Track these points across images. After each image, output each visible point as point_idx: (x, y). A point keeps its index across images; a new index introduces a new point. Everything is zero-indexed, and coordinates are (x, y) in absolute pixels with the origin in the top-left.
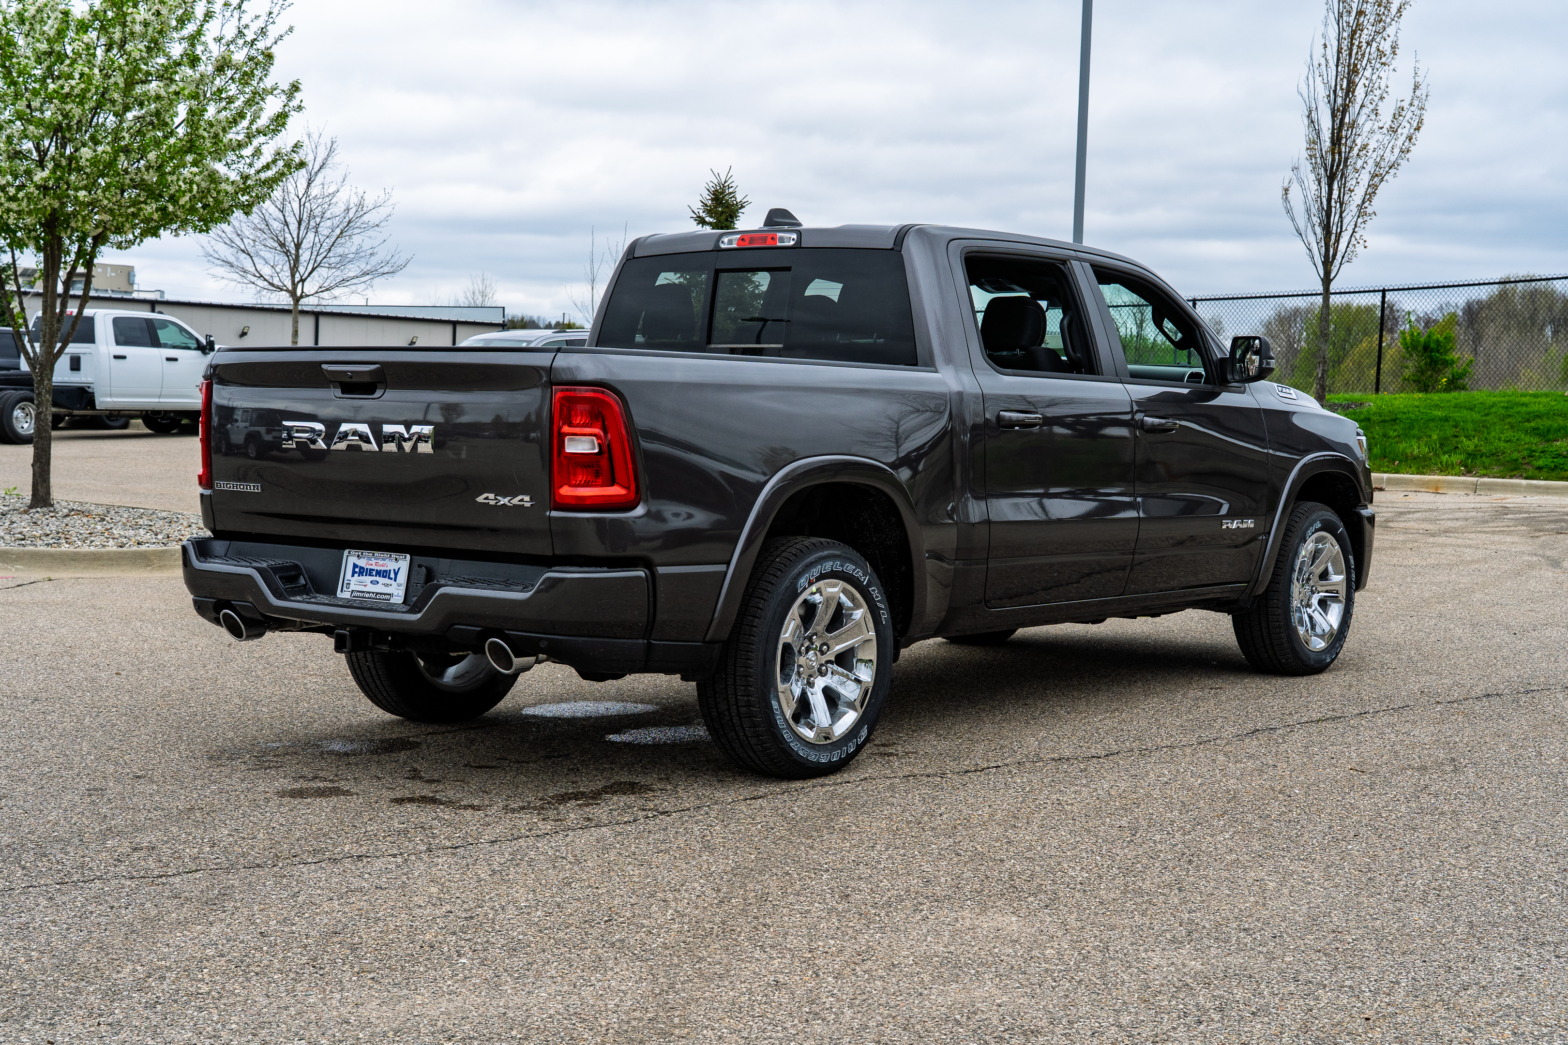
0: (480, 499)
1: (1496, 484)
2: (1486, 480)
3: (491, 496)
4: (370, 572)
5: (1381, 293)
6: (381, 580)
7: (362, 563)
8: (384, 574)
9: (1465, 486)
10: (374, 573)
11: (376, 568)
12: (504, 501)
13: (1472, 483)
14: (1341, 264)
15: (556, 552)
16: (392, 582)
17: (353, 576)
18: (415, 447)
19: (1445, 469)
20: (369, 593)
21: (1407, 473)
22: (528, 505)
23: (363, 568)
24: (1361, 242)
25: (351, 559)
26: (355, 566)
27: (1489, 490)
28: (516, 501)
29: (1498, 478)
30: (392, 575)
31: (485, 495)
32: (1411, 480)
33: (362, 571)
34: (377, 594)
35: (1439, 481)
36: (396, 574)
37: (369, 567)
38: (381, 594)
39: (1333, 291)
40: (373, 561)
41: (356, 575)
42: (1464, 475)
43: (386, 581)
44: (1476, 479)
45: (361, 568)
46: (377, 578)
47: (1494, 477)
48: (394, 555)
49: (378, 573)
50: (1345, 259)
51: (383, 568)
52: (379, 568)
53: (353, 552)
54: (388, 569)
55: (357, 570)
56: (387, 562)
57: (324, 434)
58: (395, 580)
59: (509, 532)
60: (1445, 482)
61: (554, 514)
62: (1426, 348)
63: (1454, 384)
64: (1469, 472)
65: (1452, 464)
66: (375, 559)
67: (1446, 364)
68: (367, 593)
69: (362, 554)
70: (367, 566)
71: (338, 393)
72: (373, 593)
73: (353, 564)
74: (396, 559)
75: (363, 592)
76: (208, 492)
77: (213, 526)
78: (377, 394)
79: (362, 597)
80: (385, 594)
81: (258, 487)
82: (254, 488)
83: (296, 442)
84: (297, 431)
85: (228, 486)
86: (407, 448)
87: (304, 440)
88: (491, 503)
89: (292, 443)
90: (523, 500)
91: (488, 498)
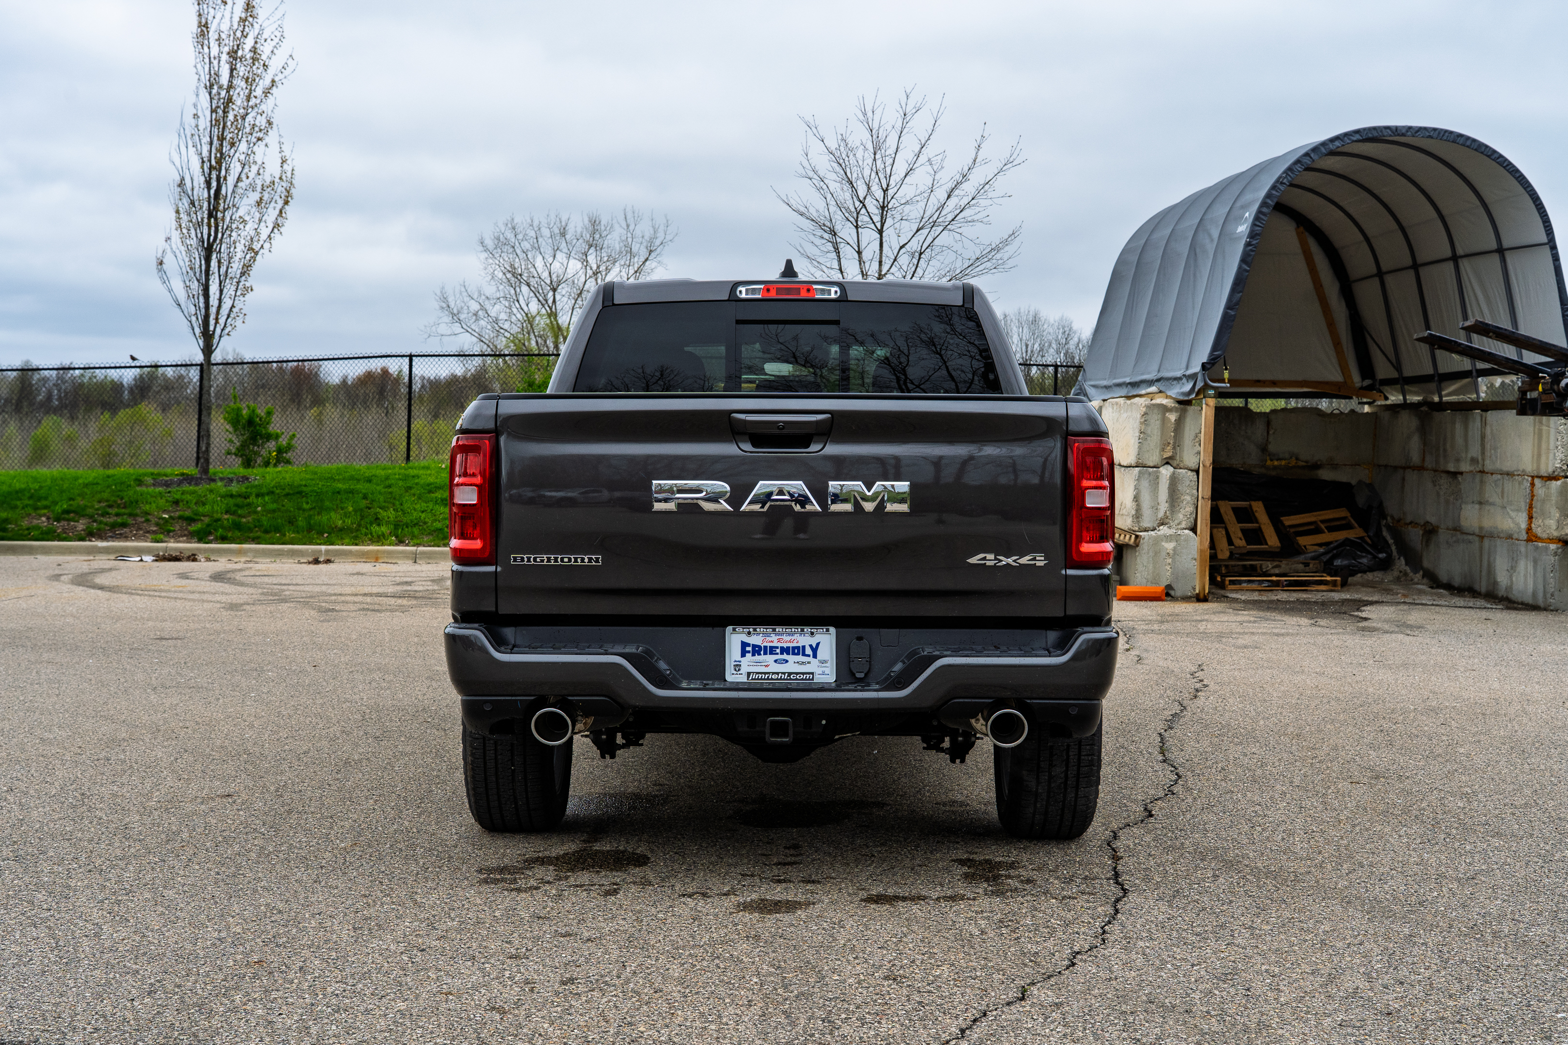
0: (973, 560)
1: (435, 553)
2: (421, 549)
3: (991, 556)
4: (772, 650)
5: (199, 367)
6: (791, 658)
7: (756, 640)
8: (797, 651)
9: (405, 556)
10: (778, 651)
11: (779, 645)
12: (1005, 561)
13: (412, 553)
14: (220, 336)
15: (1068, 613)
16: (811, 659)
17: (743, 655)
18: (881, 506)
19: (379, 539)
20: (778, 673)
21: (343, 544)
22: (1042, 564)
23: (760, 647)
24: (241, 316)
25: (735, 639)
26: (744, 645)
27: (429, 558)
28: (1024, 560)
29: (433, 546)
30: (808, 651)
31: (982, 556)
32: (350, 552)
33: (757, 650)
34: (790, 674)
35: (378, 551)
36: (815, 650)
37: (769, 645)
38: (797, 674)
39: (213, 362)
40: (774, 638)
41: (749, 655)
42: (397, 545)
43: (800, 658)
44: (415, 548)
45: (754, 646)
46: (785, 656)
47: (430, 546)
48: (807, 629)
49: (785, 650)
50: (226, 331)
51: (791, 645)
52: (785, 645)
53: (739, 629)
54: (800, 645)
55: (748, 649)
56: (796, 637)
57: (728, 494)
58: (815, 656)
59: (1009, 594)
60: (384, 552)
61: (1070, 572)
62: (250, 422)
63: (281, 458)
64: (400, 542)
65: (383, 535)
66: (776, 634)
67: (268, 437)
68: (773, 673)
69: (755, 630)
70: (765, 644)
71: (747, 447)
72: (784, 673)
73: (742, 642)
74: (812, 633)
75: (765, 673)
76: (492, 569)
77: (494, 609)
78: (814, 447)
79: (768, 679)
80: (803, 674)
81: (597, 559)
82: (590, 560)
83: (679, 505)
84: (680, 491)
85: (538, 560)
86: (869, 507)
87: (695, 501)
88: (988, 563)
89: (671, 506)
90: (1034, 559)
91: (984, 559)
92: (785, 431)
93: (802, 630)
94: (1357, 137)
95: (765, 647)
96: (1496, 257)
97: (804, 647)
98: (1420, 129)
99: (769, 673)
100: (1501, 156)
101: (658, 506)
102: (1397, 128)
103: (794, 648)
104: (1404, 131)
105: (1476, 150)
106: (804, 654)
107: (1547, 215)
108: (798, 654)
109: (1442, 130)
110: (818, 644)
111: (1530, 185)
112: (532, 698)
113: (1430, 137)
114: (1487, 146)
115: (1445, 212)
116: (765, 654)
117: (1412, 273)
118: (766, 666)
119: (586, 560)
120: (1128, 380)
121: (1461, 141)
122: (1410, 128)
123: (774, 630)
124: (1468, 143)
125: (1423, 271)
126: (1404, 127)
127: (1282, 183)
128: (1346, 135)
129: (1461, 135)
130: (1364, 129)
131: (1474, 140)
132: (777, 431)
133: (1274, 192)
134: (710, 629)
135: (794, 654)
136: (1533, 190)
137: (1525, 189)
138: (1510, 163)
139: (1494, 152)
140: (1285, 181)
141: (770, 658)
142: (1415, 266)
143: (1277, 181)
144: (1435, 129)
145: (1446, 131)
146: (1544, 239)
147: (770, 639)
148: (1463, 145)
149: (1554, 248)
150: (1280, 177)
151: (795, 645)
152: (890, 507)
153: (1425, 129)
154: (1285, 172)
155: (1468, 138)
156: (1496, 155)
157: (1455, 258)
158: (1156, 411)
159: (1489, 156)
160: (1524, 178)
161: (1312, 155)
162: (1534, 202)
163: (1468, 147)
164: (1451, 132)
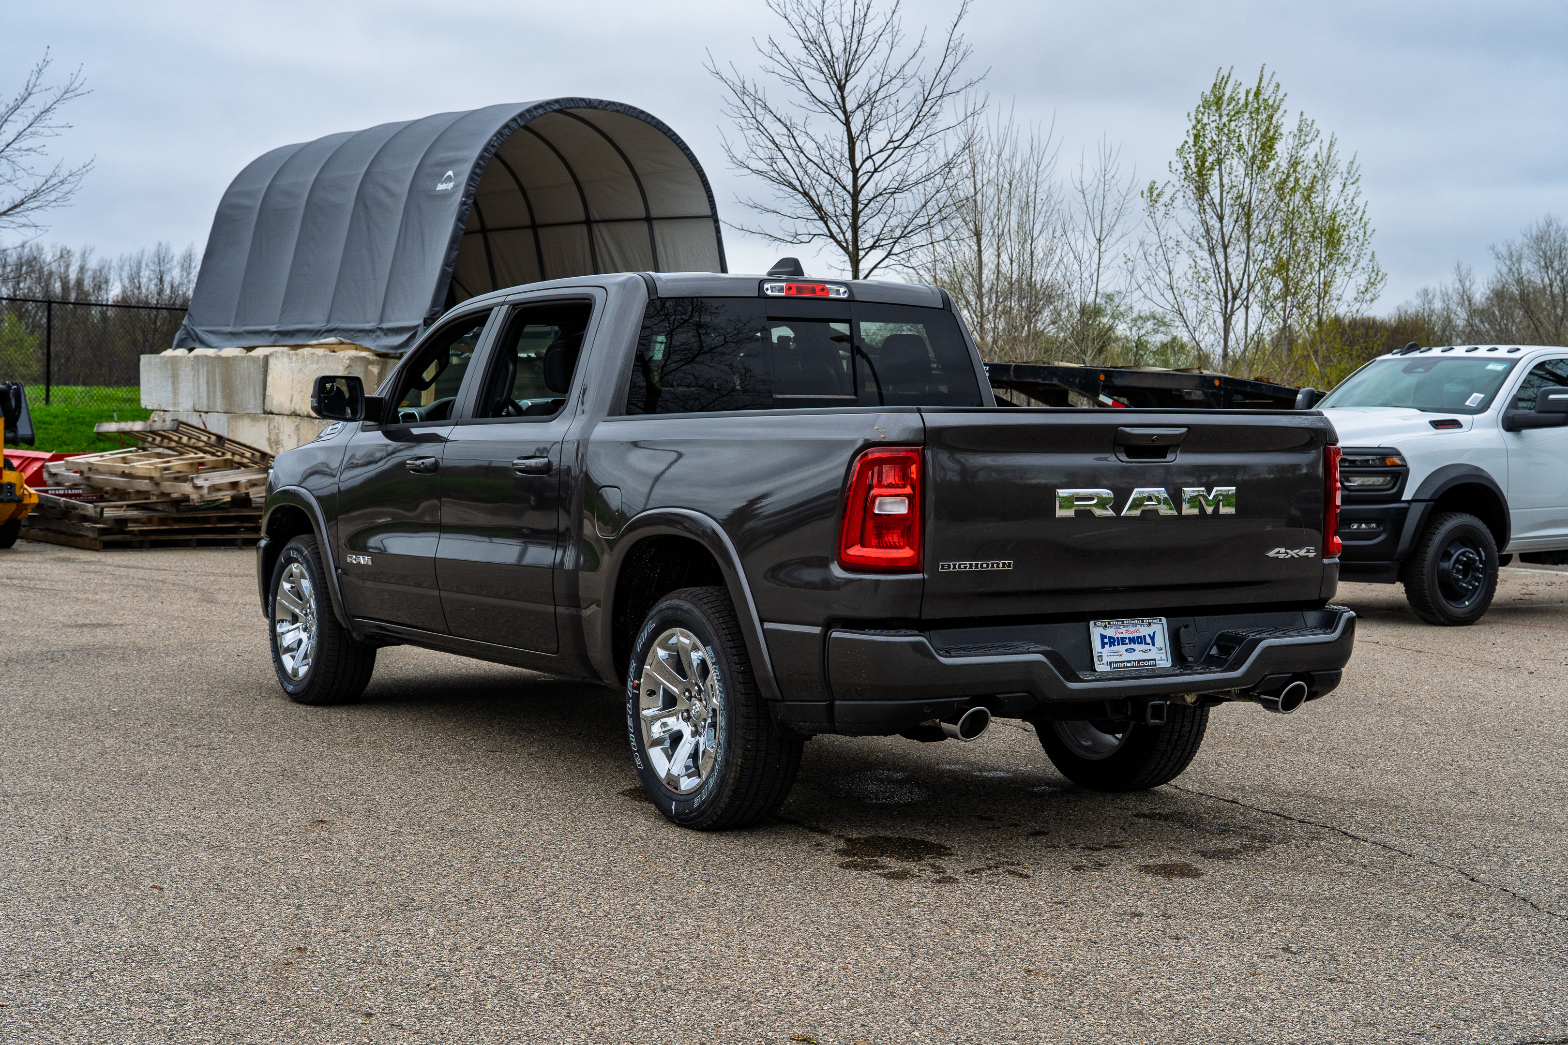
0: (1272, 554)
3: (1283, 550)
4: (1122, 641)
6: (1137, 647)
7: (1110, 632)
8: (1140, 640)
10: (1127, 641)
11: (1127, 636)
12: (1291, 554)
15: (1321, 596)
16: (1150, 647)
17: (1103, 647)
18: (1217, 509)
20: (1130, 661)
22: (1312, 555)
23: (1113, 638)
25: (1097, 631)
26: (1103, 637)
28: (1303, 553)
30: (1149, 640)
31: (1277, 550)
33: (1112, 641)
34: (1139, 661)
36: (1152, 638)
37: (1120, 636)
38: (1144, 661)
40: (1123, 629)
41: (1107, 646)
43: (1143, 647)
45: (1110, 638)
46: (1132, 646)
48: (1146, 620)
49: (1132, 640)
51: (1136, 635)
52: (1131, 636)
53: (1099, 623)
54: (1141, 634)
55: (1106, 640)
56: (1138, 628)
57: (1113, 501)
58: (1153, 645)
61: (1326, 561)
66: (1125, 626)
68: (1128, 662)
69: (1109, 623)
70: (1118, 636)
71: (1124, 458)
72: (1134, 661)
73: (1101, 635)
74: (1150, 624)
75: (1122, 662)
76: (919, 576)
77: (917, 615)
78: (1170, 457)
79: (1124, 667)
80: (1148, 660)
81: (1010, 563)
82: (1004, 564)
83: (1076, 511)
84: (1079, 499)
85: (962, 566)
86: (1209, 510)
87: (1088, 508)
88: (1281, 556)
89: (1070, 513)
90: (1308, 552)
91: (1278, 553)
92: (1156, 443)
93: (1143, 621)
94: (557, 107)
95: (1118, 638)
96: (644, 226)
97: (1145, 636)
98: (610, 103)
99: (1124, 662)
100: (675, 134)
101: (1060, 513)
102: (590, 100)
103: (1138, 638)
104: (596, 104)
105: (655, 126)
106: (1146, 643)
107: (711, 191)
108: (1141, 643)
109: (627, 105)
110: (1154, 633)
111: (698, 163)
112: (968, 698)
113: (617, 111)
114: (663, 124)
115: (580, 178)
116: (1118, 644)
117: (529, 234)
118: (1121, 655)
119: (1001, 565)
120: (273, 328)
121: (643, 117)
122: (601, 101)
123: (1123, 622)
124: (649, 120)
125: (542, 233)
126: (596, 100)
127: (493, 146)
128: (548, 103)
129: (643, 112)
130: (563, 99)
131: (653, 118)
132: (1149, 443)
133: (486, 154)
134: (1076, 624)
135: (1139, 643)
136: (700, 167)
137: (694, 165)
138: (682, 141)
139: (670, 129)
140: (496, 144)
141: (1122, 648)
142: (534, 226)
143: (489, 143)
144: (621, 105)
145: (631, 107)
146: (708, 212)
147: (1120, 631)
148: (645, 121)
149: (716, 221)
150: (491, 140)
151: (1138, 635)
152: (1223, 510)
153: (614, 103)
154: (495, 135)
155: (648, 115)
156: (671, 133)
157: (588, 222)
158: (359, 364)
159: (665, 133)
160: (693, 155)
161: (519, 121)
162: (701, 178)
163: (649, 123)
164: (635, 109)
